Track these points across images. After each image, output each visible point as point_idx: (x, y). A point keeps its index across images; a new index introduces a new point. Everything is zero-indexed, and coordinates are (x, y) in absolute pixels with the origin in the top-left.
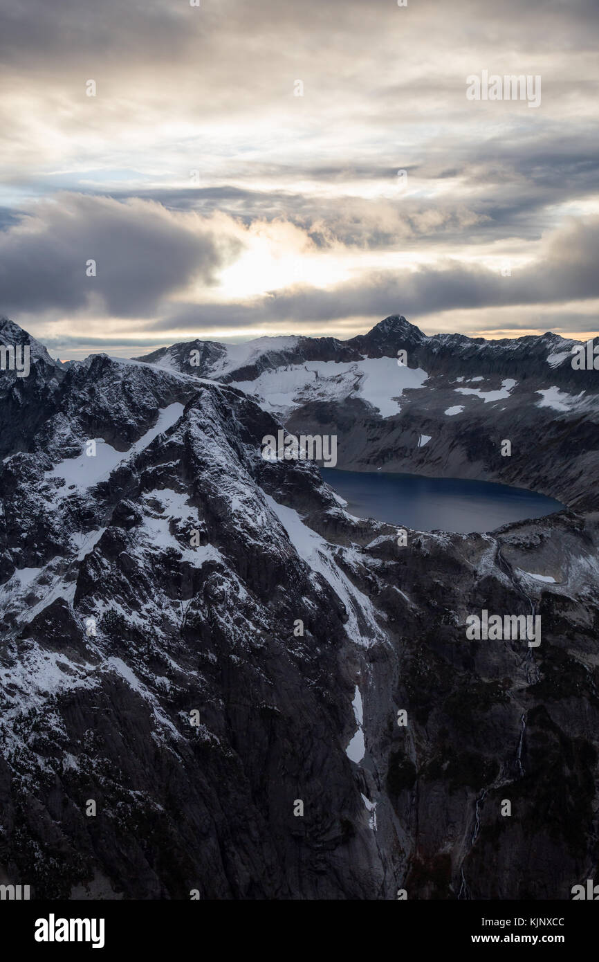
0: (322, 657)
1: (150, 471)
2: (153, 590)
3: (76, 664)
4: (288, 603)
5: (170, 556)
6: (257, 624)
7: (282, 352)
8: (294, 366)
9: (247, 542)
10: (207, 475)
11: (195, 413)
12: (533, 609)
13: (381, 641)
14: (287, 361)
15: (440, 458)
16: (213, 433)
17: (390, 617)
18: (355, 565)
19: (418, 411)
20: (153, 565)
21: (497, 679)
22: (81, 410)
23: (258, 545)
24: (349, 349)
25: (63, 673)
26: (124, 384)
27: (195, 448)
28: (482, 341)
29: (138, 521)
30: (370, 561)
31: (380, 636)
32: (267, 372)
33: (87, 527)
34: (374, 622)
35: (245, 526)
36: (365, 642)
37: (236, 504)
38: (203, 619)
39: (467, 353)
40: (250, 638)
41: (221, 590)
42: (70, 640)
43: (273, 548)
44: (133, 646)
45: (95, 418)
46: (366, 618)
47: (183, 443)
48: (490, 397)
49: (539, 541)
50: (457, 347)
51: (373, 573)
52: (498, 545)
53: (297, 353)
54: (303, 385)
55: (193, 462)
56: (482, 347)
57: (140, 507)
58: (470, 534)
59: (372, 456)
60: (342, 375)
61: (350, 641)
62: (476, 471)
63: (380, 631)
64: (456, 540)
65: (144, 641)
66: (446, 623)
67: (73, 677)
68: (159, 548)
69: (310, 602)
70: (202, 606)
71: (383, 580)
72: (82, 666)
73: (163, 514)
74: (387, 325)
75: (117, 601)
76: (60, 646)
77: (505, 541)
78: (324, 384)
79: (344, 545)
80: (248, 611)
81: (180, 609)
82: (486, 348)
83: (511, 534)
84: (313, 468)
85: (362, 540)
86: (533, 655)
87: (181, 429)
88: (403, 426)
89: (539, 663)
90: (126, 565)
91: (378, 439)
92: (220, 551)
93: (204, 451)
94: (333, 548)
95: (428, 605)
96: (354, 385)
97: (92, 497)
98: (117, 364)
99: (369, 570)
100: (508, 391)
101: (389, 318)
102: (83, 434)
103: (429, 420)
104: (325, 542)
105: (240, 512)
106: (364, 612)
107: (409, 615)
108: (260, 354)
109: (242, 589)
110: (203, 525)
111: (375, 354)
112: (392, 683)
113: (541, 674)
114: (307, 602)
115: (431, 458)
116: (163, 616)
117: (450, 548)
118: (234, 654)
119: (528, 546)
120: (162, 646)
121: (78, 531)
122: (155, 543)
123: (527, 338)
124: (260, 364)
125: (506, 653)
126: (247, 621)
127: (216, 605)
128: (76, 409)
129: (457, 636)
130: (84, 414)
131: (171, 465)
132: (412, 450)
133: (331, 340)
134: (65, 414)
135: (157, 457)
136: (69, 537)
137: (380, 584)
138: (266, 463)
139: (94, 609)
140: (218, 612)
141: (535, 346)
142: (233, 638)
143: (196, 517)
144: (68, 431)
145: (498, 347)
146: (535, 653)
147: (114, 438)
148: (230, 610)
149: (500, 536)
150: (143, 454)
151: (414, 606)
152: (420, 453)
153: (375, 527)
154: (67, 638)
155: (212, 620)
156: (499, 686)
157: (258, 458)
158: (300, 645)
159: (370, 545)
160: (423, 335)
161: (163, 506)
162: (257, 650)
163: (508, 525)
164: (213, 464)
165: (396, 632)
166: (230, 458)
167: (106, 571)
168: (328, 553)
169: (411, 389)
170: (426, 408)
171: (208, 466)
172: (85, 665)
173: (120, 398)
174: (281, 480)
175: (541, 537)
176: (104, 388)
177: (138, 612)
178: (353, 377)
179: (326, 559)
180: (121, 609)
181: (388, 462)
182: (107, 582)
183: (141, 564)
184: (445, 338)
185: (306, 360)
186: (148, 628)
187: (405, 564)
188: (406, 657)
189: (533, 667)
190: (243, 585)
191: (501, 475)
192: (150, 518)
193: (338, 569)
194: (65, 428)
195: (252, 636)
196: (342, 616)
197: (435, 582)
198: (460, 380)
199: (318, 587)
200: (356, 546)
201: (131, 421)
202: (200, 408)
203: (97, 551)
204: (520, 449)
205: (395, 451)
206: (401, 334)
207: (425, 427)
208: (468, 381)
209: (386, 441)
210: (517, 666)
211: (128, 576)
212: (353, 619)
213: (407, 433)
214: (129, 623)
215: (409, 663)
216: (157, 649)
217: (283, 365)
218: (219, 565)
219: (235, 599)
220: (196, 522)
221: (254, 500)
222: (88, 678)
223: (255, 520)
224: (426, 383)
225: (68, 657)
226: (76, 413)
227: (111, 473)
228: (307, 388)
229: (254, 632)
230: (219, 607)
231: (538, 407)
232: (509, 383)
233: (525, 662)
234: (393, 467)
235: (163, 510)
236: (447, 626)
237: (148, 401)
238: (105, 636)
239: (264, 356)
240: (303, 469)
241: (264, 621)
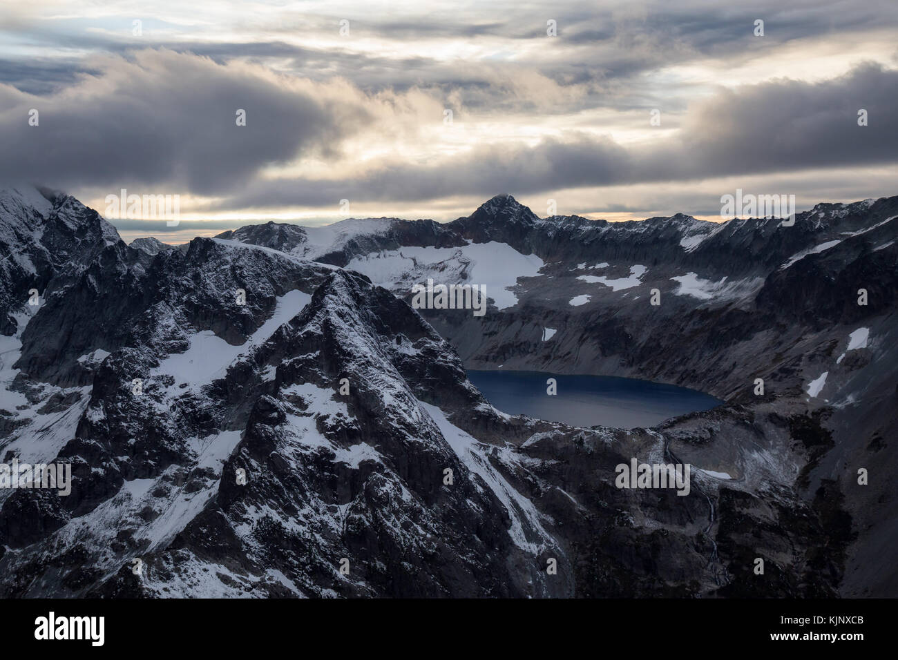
0: (492, 564)
1: (287, 365)
2: (308, 494)
3: (239, 575)
4: (454, 505)
5: (322, 456)
6: (425, 527)
7: (372, 236)
8: (388, 253)
9: (405, 439)
10: (354, 367)
11: (332, 299)
12: (712, 506)
13: (550, 547)
14: (379, 246)
15: (569, 353)
16: (352, 321)
17: (556, 521)
18: (512, 465)
19: (538, 301)
20: (305, 466)
21: (683, 583)
22: (185, 298)
23: (418, 442)
24: (450, 232)
25: (226, 586)
26: (233, 269)
27: (338, 338)
28: (603, 223)
29: (281, 420)
30: (528, 460)
31: (549, 541)
32: (356, 259)
33: (204, 430)
34: (540, 527)
35: (401, 421)
36: (533, 548)
37: (388, 399)
38: (368, 524)
39: (588, 236)
40: (421, 543)
41: (385, 491)
42: (229, 550)
43: (433, 445)
44: (292, 556)
45: (202, 307)
46: (530, 523)
47: (322, 333)
48: (619, 285)
49: (709, 436)
50: (576, 230)
51: (533, 473)
52: (665, 441)
53: (391, 237)
54: (399, 274)
55: (337, 353)
56: (604, 229)
57: (281, 403)
58: (633, 430)
59: (491, 352)
60: (446, 263)
61: (518, 548)
62: (611, 366)
63: (548, 536)
64: (620, 435)
65: (305, 550)
66: (621, 525)
67: (238, 590)
68: (309, 447)
69: (475, 505)
70: (364, 510)
71: (544, 481)
72: (246, 578)
73: (307, 411)
74: (494, 205)
75: (272, 507)
76: (218, 556)
77: (672, 436)
78: (424, 273)
79: (497, 444)
80: (415, 514)
81: (338, 514)
82: (610, 231)
83: (677, 429)
84: (456, 360)
85: (516, 438)
86: (718, 555)
87: (318, 317)
88: (523, 318)
89: (727, 563)
90: (278, 466)
91: (496, 333)
92: (377, 449)
93: (348, 342)
94: (486, 448)
95: (598, 506)
96: (461, 273)
97: (207, 397)
98: (223, 246)
99: (528, 471)
100: (638, 278)
101: (495, 198)
102: (188, 326)
103: (554, 311)
104: (476, 441)
105: (394, 407)
106: (528, 516)
107: (578, 517)
108: (347, 239)
109: (405, 491)
110: (355, 421)
111: (481, 239)
112: (568, 592)
113: (730, 575)
114: (471, 505)
115: (559, 354)
116: (321, 521)
117: (614, 444)
118: (406, 561)
119: (698, 440)
120: (324, 555)
121: (194, 436)
122: (304, 442)
123: (655, 220)
124: (348, 250)
125: (689, 554)
126: (415, 525)
127: (382, 508)
128: (179, 297)
129: (635, 537)
130: (189, 303)
131: (311, 357)
132: (535, 345)
133: (429, 222)
134: (167, 303)
135: (293, 348)
136: (184, 442)
137: (541, 486)
138: (404, 355)
139: (245, 516)
140: (384, 515)
141: (665, 229)
142: (402, 543)
143: (346, 414)
144: (172, 322)
145: (624, 231)
146: (720, 553)
147: (226, 329)
148: (396, 513)
149: (665, 431)
150: (264, 347)
151: (582, 508)
152: (545, 348)
153: (529, 424)
154: (224, 547)
155: (378, 524)
156: (687, 589)
157: (394, 350)
158: (470, 552)
159: (525, 444)
160: (535, 217)
161: (306, 402)
162: (430, 555)
163: (673, 420)
164: (360, 355)
165: (566, 537)
166: (372, 349)
167: (256, 473)
168: (481, 453)
169: (527, 278)
170: (548, 298)
171: (355, 357)
172: (248, 576)
173: (231, 285)
174: (422, 374)
175: (711, 430)
176: (210, 273)
177: (296, 518)
178: (459, 264)
179: (480, 460)
180: (277, 515)
181: (510, 358)
182: (258, 486)
183: (293, 465)
184: (561, 220)
185: (401, 245)
186: (308, 536)
187: (567, 462)
188: (579, 563)
189: (720, 568)
190: (405, 486)
191: (641, 371)
192: (293, 416)
193: (494, 471)
194: (168, 319)
195: (423, 540)
196: (505, 522)
197: (602, 482)
198: (581, 266)
199: (480, 489)
200: (510, 446)
201: (246, 311)
202: (335, 293)
203: (244, 451)
204: (661, 341)
205: (517, 346)
206: (510, 216)
207: (548, 319)
208: (591, 268)
209: (506, 335)
210: (703, 568)
211: (281, 477)
212: (517, 525)
213: (530, 325)
214: (287, 531)
215: (584, 570)
216: (320, 559)
217: (375, 251)
218: (378, 464)
219: (400, 502)
220: (346, 418)
221: (406, 395)
222: (254, 590)
223: (410, 416)
224: (542, 270)
225: (228, 568)
226: (179, 302)
227: (227, 370)
228: (405, 277)
229: (424, 536)
230: (384, 510)
231: (677, 295)
232: (638, 270)
233: (711, 564)
234: (516, 364)
235: (306, 407)
236: (623, 528)
237: (264, 287)
238: (260, 546)
239: (352, 240)
240: (446, 362)
241: (432, 525)
